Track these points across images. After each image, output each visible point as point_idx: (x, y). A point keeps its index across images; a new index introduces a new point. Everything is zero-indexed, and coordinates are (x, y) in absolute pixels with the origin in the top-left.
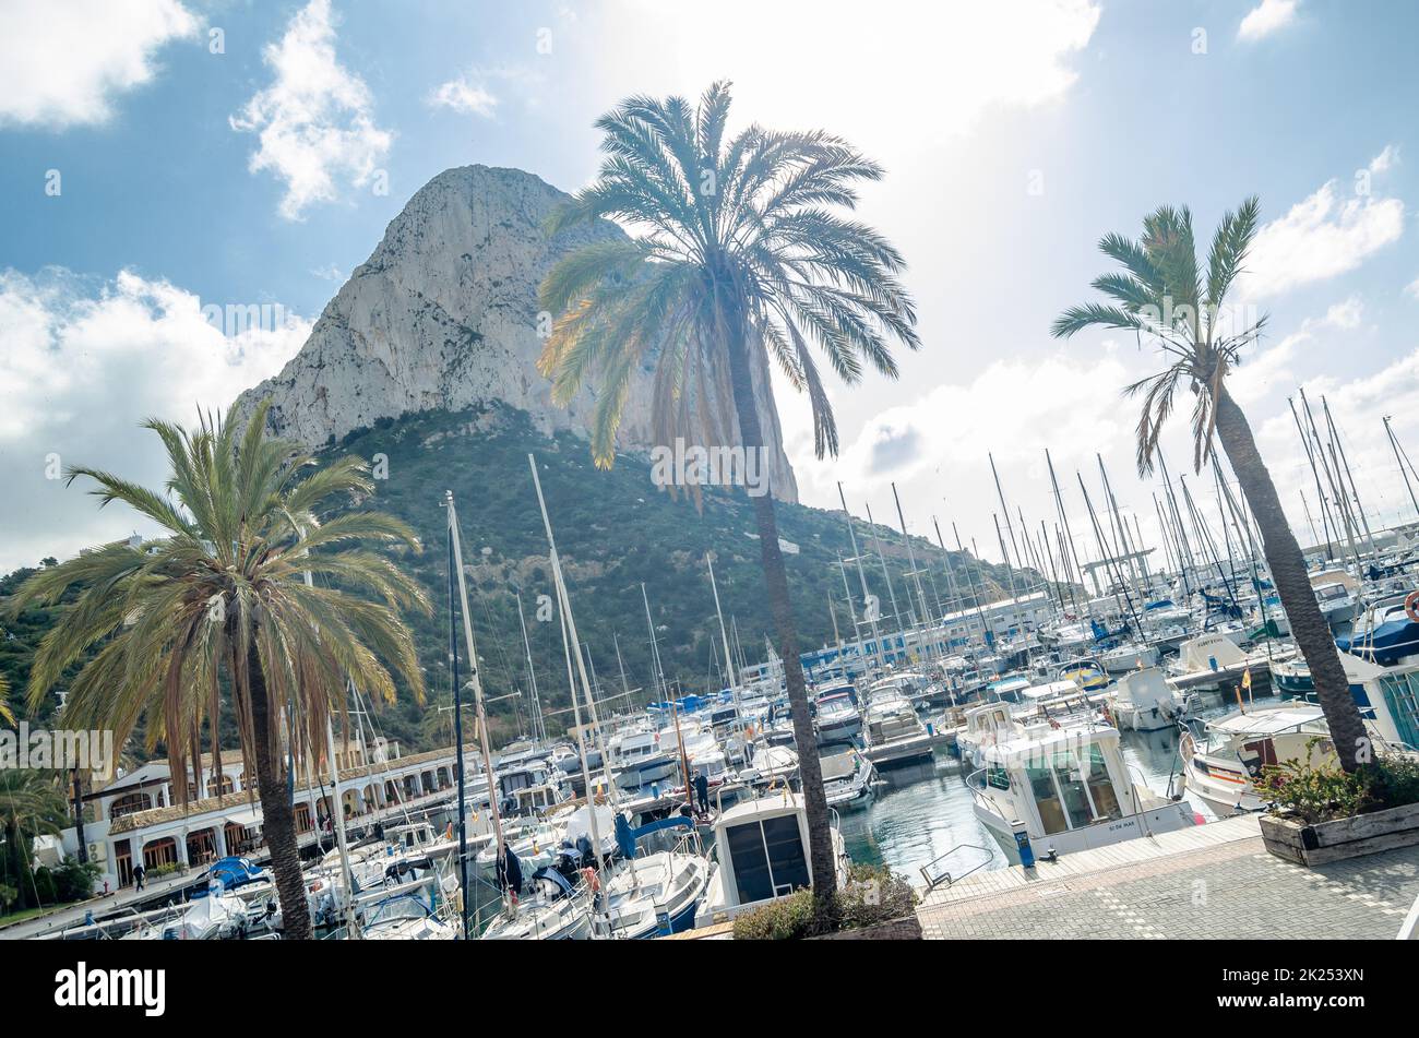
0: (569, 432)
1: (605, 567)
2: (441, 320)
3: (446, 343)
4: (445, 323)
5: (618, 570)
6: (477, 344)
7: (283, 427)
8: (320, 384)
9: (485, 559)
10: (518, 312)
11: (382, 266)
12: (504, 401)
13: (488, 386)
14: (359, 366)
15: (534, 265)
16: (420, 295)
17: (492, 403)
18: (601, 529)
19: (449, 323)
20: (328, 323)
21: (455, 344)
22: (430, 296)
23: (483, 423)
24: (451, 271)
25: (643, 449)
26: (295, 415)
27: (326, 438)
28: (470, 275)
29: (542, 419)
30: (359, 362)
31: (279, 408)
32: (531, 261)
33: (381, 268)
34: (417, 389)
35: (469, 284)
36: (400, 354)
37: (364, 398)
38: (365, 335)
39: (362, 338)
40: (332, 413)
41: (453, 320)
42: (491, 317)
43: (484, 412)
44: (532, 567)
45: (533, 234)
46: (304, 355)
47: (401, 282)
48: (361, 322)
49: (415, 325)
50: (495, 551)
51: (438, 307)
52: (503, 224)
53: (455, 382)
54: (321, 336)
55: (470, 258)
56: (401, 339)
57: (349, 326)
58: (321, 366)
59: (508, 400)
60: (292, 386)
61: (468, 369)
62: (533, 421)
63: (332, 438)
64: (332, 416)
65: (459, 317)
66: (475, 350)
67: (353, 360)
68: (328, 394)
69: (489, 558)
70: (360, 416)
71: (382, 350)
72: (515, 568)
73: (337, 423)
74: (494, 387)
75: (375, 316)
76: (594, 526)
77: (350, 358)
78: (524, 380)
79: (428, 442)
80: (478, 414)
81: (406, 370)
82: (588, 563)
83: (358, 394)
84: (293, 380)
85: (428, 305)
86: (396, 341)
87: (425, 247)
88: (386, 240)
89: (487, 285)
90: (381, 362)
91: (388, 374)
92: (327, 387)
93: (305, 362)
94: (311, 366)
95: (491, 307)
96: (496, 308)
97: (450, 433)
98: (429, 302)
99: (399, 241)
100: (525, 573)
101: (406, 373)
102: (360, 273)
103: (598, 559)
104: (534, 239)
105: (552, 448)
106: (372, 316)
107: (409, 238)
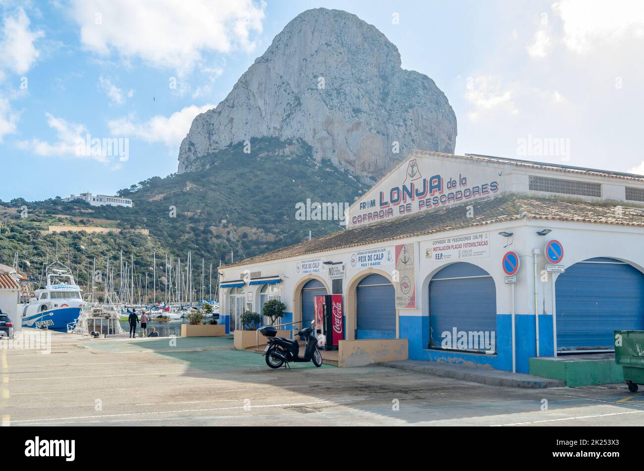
0: (329, 160)
1: (276, 237)
2: (287, 92)
3: (287, 104)
4: (289, 94)
5: (281, 240)
6: (298, 108)
7: (213, 135)
8: (231, 116)
9: (222, 225)
10: (320, 94)
11: (268, 59)
12: (303, 139)
13: (298, 131)
14: (249, 109)
15: (337, 68)
16: (281, 77)
17: (297, 140)
18: (286, 219)
19: (291, 94)
20: (240, 85)
21: (291, 105)
22: (285, 78)
23: (287, 150)
24: (297, 67)
25: (366, 174)
26: (218, 129)
27: (229, 143)
28: (304, 70)
29: (317, 152)
30: (250, 107)
31: (213, 124)
32: (336, 66)
33: (267, 60)
34: (272, 125)
35: (303, 74)
36: (267, 106)
37: (248, 126)
38: (255, 94)
39: (253, 94)
40: (234, 131)
41: (293, 93)
42: (306, 95)
43: (291, 143)
44: (244, 231)
45: (341, 50)
46: (227, 100)
47: (274, 69)
48: (254, 87)
49: (276, 93)
50: (228, 222)
51: (288, 84)
52: (326, 44)
53: (285, 126)
54: (236, 91)
55: (306, 61)
56: (269, 99)
57: (249, 89)
58: (233, 107)
59: (305, 139)
60: (220, 114)
61: (291, 120)
62: (313, 152)
63: (231, 143)
64: (233, 133)
65: (296, 91)
66: (297, 111)
67: (247, 106)
68: (234, 121)
69: (224, 225)
70: (245, 135)
71: (260, 103)
72: (235, 231)
73: (235, 137)
74: (300, 132)
75: (260, 84)
76: (285, 217)
77: (246, 105)
78: (314, 130)
79: (260, 156)
80: (287, 145)
81: (269, 115)
82: (269, 234)
83: (246, 123)
84: (221, 112)
85: (283, 83)
86: (267, 99)
87: (287, 52)
88: (272, 46)
89: (311, 76)
90: (260, 108)
91: (262, 115)
92: (234, 117)
93: (227, 104)
94: (229, 106)
95: (308, 89)
96: (310, 90)
97: (270, 153)
98: (284, 81)
99: (277, 47)
100: (240, 234)
101: (269, 117)
102: (258, 61)
103: (274, 233)
104: (341, 53)
105: (314, 168)
106: (259, 84)
107: (282, 46)
